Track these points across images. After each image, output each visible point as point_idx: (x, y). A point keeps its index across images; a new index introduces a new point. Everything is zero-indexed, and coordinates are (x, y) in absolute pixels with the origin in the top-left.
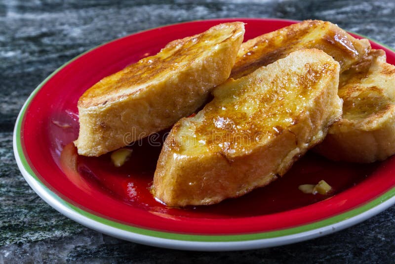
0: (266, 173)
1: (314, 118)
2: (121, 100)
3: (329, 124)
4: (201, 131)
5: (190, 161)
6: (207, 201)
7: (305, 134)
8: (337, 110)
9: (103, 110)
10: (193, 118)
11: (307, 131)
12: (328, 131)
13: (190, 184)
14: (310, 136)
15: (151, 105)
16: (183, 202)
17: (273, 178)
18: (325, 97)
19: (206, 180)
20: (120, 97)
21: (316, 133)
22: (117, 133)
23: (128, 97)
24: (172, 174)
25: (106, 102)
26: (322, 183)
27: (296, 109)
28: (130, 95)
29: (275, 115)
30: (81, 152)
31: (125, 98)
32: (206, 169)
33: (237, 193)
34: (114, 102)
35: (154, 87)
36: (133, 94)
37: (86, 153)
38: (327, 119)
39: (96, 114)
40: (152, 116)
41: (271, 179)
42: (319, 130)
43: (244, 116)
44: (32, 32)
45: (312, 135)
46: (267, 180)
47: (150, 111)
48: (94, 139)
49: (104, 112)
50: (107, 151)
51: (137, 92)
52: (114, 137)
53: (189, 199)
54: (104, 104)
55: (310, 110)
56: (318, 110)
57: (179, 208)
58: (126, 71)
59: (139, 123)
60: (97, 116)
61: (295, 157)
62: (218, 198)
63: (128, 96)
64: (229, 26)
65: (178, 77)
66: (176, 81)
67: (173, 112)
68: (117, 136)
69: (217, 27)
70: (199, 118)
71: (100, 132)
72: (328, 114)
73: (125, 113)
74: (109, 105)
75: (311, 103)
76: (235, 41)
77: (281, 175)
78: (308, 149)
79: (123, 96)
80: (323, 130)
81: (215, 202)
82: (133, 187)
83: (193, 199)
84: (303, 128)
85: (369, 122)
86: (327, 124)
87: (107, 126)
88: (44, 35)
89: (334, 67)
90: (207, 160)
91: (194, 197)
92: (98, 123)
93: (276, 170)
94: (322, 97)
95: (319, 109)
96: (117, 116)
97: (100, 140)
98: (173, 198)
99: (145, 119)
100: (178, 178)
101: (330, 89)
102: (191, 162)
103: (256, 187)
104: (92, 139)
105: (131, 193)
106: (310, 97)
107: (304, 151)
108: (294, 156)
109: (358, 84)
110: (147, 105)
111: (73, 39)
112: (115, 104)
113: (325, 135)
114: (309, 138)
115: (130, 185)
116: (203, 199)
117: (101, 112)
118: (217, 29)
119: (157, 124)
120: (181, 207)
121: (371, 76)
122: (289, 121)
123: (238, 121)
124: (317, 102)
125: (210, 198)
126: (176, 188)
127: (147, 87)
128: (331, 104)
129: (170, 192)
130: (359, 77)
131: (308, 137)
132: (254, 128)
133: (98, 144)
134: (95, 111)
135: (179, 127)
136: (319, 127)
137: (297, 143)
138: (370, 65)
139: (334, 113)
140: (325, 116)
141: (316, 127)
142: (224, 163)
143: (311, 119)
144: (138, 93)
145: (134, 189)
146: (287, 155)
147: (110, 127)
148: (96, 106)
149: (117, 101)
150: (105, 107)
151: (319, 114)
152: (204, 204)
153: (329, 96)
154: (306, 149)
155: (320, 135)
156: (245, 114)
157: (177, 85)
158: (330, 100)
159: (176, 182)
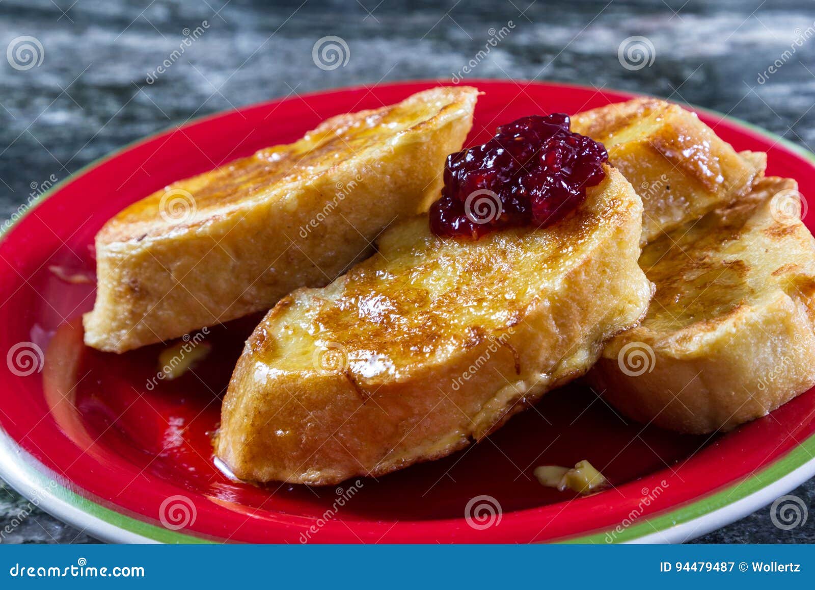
0: (445, 431)
1: (563, 317)
2: (173, 235)
3: (607, 335)
4: (326, 320)
5: (282, 381)
6: (312, 476)
7: (538, 350)
8: (630, 306)
9: (134, 252)
10: (322, 291)
11: (544, 344)
12: (603, 351)
13: (279, 432)
14: (556, 359)
15: (238, 253)
16: (264, 473)
17: (458, 443)
18: (595, 272)
19: (312, 429)
20: (172, 228)
21: (573, 353)
22: (160, 307)
23: (186, 231)
24: (246, 408)
25: (144, 236)
26: (582, 467)
27: (524, 293)
28: (193, 226)
29: (480, 301)
30: (92, 338)
31: (184, 232)
32: (314, 405)
33: (377, 467)
34: (159, 238)
35: (243, 213)
36: (198, 225)
37: (97, 344)
38: (602, 324)
39: (122, 259)
40: (237, 277)
41: (454, 444)
42: (579, 347)
43: (423, 299)
44: (122, 73)
45: (559, 357)
46: (444, 445)
47: (234, 267)
48: (116, 314)
49: (137, 257)
50: (137, 343)
51: (207, 220)
52: (153, 316)
53: (275, 467)
54: (140, 240)
55: (552, 300)
56: (573, 299)
57: (256, 486)
58: (222, 172)
59: (210, 290)
60: (124, 265)
61: (514, 401)
62: (337, 473)
63: (188, 227)
64: (447, 94)
65: (298, 197)
66: (293, 206)
67: (284, 275)
68: (160, 313)
69: (426, 95)
70: (333, 292)
71: (128, 301)
72: (606, 313)
73: (178, 263)
74: (148, 243)
75: (556, 284)
76: (441, 130)
77: (478, 438)
78: (548, 386)
79: (179, 227)
80: (590, 348)
81: (327, 481)
82: (179, 428)
83: (284, 468)
84: (533, 337)
85: (685, 339)
86: (601, 334)
87: (141, 289)
88: (143, 83)
89: (627, 208)
90: (316, 384)
91: (286, 462)
92: (125, 280)
93: (468, 424)
94: (586, 272)
95: (577, 297)
96: (164, 270)
97: (126, 318)
98: (245, 462)
99: (223, 283)
100: (255, 416)
101: (606, 255)
102: (284, 385)
103: (419, 458)
104: (111, 315)
105: (170, 439)
106: (562, 269)
107: (537, 391)
108: (510, 398)
109: (711, 254)
110: (229, 252)
111: (201, 97)
112: (160, 243)
113: (594, 360)
114: (552, 362)
115: (176, 422)
116: (304, 470)
117: (132, 256)
118: (425, 99)
119: (248, 297)
120: (260, 483)
121: (745, 236)
122: (502, 317)
123: (406, 308)
124: (572, 280)
125: (320, 469)
126: (251, 439)
127: (229, 214)
128: (614, 291)
129: (239, 447)
130: (721, 237)
131: (547, 359)
132: (430, 327)
133: (122, 326)
134: (120, 253)
135: (286, 306)
136: (580, 341)
137: (518, 371)
138: (753, 212)
139: (622, 312)
140: (596, 318)
141: (570, 340)
142: (352, 395)
143: (555, 319)
144: (209, 224)
145: (181, 432)
146: (494, 395)
147: (148, 293)
148: (123, 241)
149: (165, 236)
150: (140, 247)
151: (575, 308)
152: (306, 483)
153: (604, 271)
154: (542, 385)
155: (581, 359)
156: (427, 293)
157: (295, 214)
158: (607, 282)
159: (252, 425)
